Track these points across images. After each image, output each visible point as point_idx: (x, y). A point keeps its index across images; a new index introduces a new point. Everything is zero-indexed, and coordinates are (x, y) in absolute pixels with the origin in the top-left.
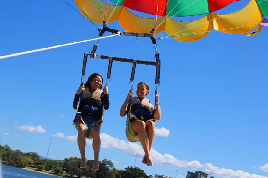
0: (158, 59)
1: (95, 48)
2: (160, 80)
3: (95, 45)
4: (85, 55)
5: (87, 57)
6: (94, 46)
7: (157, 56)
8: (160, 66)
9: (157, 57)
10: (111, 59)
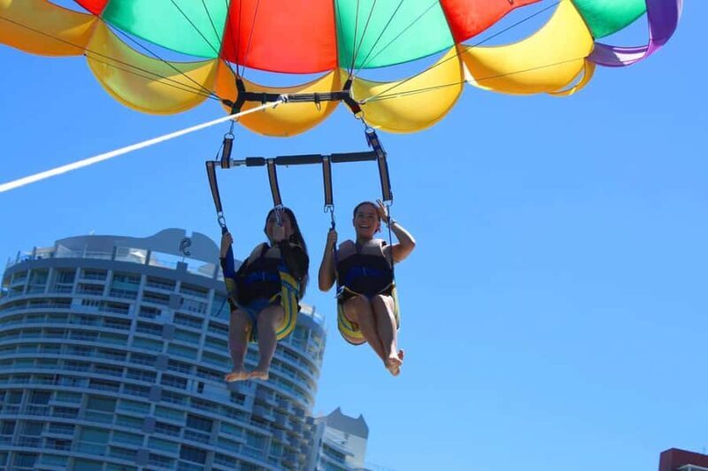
0: (376, 144)
1: (228, 144)
2: (392, 190)
3: (225, 139)
4: (210, 165)
5: (214, 168)
6: (225, 141)
7: (372, 138)
8: (385, 158)
9: (374, 141)
10: (271, 162)
